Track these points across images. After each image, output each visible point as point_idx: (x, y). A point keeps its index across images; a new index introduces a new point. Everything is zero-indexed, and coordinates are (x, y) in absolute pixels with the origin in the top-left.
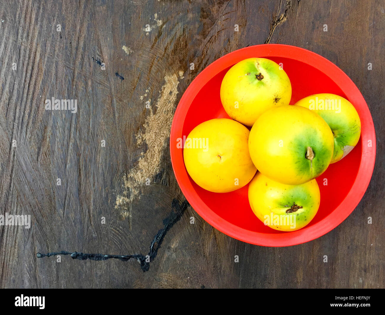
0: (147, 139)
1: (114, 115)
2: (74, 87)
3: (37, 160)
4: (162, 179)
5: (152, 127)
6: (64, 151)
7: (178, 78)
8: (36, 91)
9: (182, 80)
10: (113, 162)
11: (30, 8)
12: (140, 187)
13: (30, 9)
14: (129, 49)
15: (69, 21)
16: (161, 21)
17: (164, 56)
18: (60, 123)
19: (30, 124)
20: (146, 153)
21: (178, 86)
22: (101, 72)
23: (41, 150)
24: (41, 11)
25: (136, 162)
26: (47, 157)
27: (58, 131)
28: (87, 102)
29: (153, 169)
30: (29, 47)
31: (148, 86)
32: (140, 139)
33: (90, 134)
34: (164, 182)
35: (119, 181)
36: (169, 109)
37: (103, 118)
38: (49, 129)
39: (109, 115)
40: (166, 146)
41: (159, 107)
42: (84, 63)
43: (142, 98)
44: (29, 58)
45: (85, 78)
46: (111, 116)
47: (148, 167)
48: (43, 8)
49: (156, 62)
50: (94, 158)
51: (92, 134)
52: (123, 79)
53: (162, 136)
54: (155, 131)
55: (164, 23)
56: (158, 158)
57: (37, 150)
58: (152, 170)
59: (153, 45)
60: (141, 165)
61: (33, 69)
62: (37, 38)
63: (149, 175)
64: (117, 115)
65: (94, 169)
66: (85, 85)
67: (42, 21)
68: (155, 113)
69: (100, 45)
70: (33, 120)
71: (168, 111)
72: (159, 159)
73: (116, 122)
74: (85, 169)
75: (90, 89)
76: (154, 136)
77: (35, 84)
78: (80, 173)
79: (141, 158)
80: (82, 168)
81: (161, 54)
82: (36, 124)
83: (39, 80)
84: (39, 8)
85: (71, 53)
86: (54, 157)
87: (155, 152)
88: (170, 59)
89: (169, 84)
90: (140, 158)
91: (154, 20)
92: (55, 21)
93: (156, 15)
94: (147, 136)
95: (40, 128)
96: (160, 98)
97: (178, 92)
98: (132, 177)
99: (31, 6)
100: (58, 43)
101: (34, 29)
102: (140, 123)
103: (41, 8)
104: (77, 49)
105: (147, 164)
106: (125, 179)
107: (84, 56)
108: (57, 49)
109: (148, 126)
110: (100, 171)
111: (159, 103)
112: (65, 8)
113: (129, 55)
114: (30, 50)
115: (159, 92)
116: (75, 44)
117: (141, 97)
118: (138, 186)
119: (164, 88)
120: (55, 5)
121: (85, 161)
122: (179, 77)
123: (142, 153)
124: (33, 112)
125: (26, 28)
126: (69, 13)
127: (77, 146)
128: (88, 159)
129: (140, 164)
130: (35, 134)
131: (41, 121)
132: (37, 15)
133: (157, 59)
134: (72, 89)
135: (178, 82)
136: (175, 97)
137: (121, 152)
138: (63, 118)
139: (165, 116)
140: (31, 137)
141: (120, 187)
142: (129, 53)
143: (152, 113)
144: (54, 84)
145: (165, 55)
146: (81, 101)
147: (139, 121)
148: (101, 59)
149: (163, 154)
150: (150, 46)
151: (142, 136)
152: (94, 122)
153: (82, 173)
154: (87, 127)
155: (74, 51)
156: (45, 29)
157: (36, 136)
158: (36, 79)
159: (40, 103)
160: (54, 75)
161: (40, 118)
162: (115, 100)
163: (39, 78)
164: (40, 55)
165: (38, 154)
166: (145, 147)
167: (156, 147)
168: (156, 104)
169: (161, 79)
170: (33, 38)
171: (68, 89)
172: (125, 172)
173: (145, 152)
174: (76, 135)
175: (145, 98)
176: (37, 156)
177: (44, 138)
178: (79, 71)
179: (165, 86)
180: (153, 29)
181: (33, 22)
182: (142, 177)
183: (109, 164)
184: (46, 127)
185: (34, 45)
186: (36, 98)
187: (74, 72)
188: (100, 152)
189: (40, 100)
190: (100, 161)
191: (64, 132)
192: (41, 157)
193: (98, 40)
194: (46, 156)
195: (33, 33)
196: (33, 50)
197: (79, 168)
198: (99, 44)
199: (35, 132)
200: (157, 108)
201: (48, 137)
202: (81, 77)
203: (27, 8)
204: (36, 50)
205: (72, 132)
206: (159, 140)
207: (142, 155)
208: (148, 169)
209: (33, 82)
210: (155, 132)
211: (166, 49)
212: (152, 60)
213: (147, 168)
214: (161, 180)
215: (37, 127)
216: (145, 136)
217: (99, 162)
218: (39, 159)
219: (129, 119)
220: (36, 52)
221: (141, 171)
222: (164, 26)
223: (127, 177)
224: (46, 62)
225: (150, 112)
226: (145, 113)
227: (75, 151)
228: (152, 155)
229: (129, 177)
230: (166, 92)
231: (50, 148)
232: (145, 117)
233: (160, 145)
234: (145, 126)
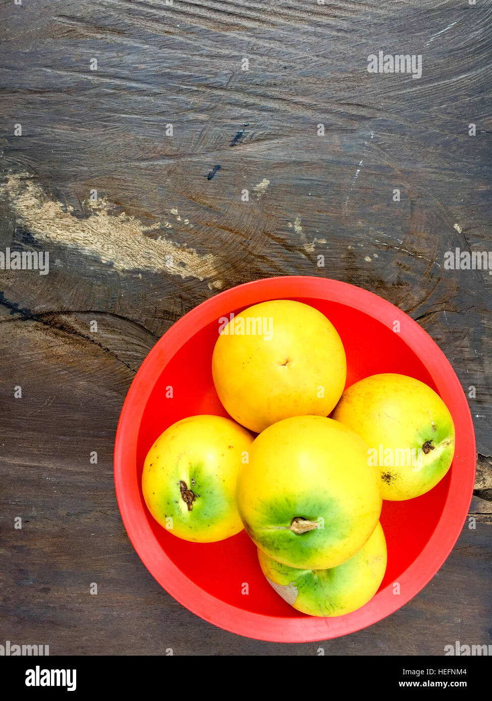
0: (97, 218)
1: (143, 160)
2: (195, 88)
3: (60, 16)
4: (23, 244)
5: (119, 228)
6: (78, 64)
7: (210, 278)
8: (189, 19)
9: (206, 284)
10: (54, 154)
11: (339, 14)
12: (9, 202)
13: (337, 13)
14: (264, 191)
15: (314, 84)
16: (312, 250)
17: (250, 253)
18: (129, 59)
19: (127, 5)
20: (72, 216)
21: (195, 278)
22: (221, 138)
23: (80, 24)
24: (335, 33)
25: (57, 196)
26: (65, 33)
27: (114, 54)
28: (167, 110)
29: (41, 227)
30: (269, 9)
31: (196, 224)
32: (99, 205)
33: (108, 114)
34: (16, 246)
35: (19, 164)
36: (152, 260)
37: (137, 139)
38: (118, 39)
39: (143, 149)
40: (84, 253)
41: (157, 243)
42: (239, 109)
43: (174, 211)
44: (249, 8)
45: (212, 109)
46: (141, 154)
47: (45, 219)
48: (337, 37)
49: (240, 239)
50: (64, 120)
51: (108, 117)
52: (209, 179)
53: (103, 246)
54: (113, 234)
55: (309, 255)
56: (62, 237)
57: (79, 15)
58: (39, 225)
59: (269, 235)
60: (50, 206)
61: (230, 14)
62: (285, 24)
63: (30, 219)
64: (143, 164)
65: (42, 118)
66: (198, 108)
67: (315, 34)
68: (146, 234)
69: (272, 139)
70: (135, 10)
71: (150, 258)
72: (59, 239)
73: (131, 162)
74: (43, 103)
75: (192, 116)
76: (103, 231)
77: (200, 17)
78: (36, 92)
79: (62, 207)
80: (43, 97)
81: (254, 248)
82: (127, 16)
83: (208, 24)
84: (339, 30)
85: (257, 84)
86: (67, 46)
87: (74, 232)
88: (243, 264)
89: (198, 261)
90: (62, 205)
91: (315, 239)
92: (316, 59)
93: (324, 242)
94: (103, 218)
95: (120, 22)
96: (174, 245)
97: (183, 278)
98: (28, 188)
99: (343, 15)
100: (275, 61)
101: (302, 20)
102: (127, 206)
103: (340, 34)
104: (264, 96)
105: (51, 217)
106: (23, 174)
107: (252, 109)
108: (265, 59)
109: (122, 222)
110: (39, 130)
111: (164, 242)
112: (339, 77)
113: (253, 192)
114: (263, 11)
115: (184, 243)
116: (273, 93)
117: (176, 211)
118: (10, 199)
119: (192, 253)
120: (343, 59)
121: (58, 103)
122: (211, 280)
123: (71, 208)
124: (150, 11)
125: (303, 6)
126: (329, 85)
127: (85, 89)
128: (60, 107)
129: (51, 203)
130: (109, 13)
131: (133, 25)
132: (328, 26)
133: (245, 241)
134: (190, 84)
135: (201, 279)
136: (174, 272)
137: (75, 169)
138: (137, 65)
139: (141, 253)
140: (102, 5)
141: (9, 166)
142: (257, 192)
143: (146, 229)
144: (201, 52)
145: (253, 257)
146: (169, 100)
147: (131, 205)
148: (245, 139)
149: (70, 246)
150: (268, 229)
151: (103, 209)
152: (131, 121)
153: (37, 97)
154: (121, 108)
155: (260, 90)
156: (301, 39)
157: (104, 15)
158: (209, 19)
159: (166, 24)
160: (218, 53)
161: (139, 23)
162: (171, 161)
163: (210, 24)
164: (255, 29)
165: (72, 18)
166: (83, 214)
167: (82, 234)
168: (163, 237)
169: (208, 248)
170: (286, 17)
171: (190, 76)
172: (37, 176)
173: (73, 214)
174: (107, 88)
175: (174, 216)
176: (68, 15)
177: (101, 28)
178: (224, 98)
179: (195, 254)
180: (299, 235)
181: (315, 19)
182: (27, 207)
183: (51, 147)
184: (120, 33)
185: (273, 19)
186: (175, 17)
187: (222, 89)
188: (73, 130)
189: (171, 25)
190: (56, 130)
191: (112, 67)
192: (67, 24)
193: (279, 135)
194: (67, 32)
195: (295, 16)
196: (263, 16)
197: (44, 92)
198: (273, 137)
199: (112, 13)
200: (156, 239)
201: (103, 36)
202: (212, 101)
203: (340, 8)
204: (263, 22)
205: (112, 81)
206: (96, 240)
207: (68, 209)
208: (41, 218)
209: (203, 12)
210: (110, 234)
211: (262, 257)
212: (243, 233)
213: (44, 217)
214: (22, 241)
215: (121, 16)
216: (104, 215)
217: (56, 128)
218: (61, 19)
219: (136, 187)
220: (259, 20)
221: (38, 205)
222: (303, 256)
223: (28, 179)
224: (241, 38)
225: (149, 225)
226: (145, 217)
227: (76, 84)
228: (68, 226)
229: (28, 183)
230: (185, 256)
231: (84, 39)
232: (140, 215)
233: (87, 242)
234: (123, 216)
